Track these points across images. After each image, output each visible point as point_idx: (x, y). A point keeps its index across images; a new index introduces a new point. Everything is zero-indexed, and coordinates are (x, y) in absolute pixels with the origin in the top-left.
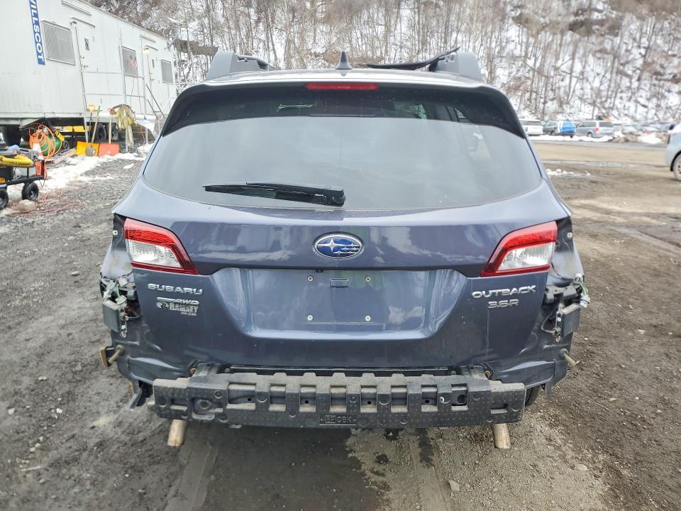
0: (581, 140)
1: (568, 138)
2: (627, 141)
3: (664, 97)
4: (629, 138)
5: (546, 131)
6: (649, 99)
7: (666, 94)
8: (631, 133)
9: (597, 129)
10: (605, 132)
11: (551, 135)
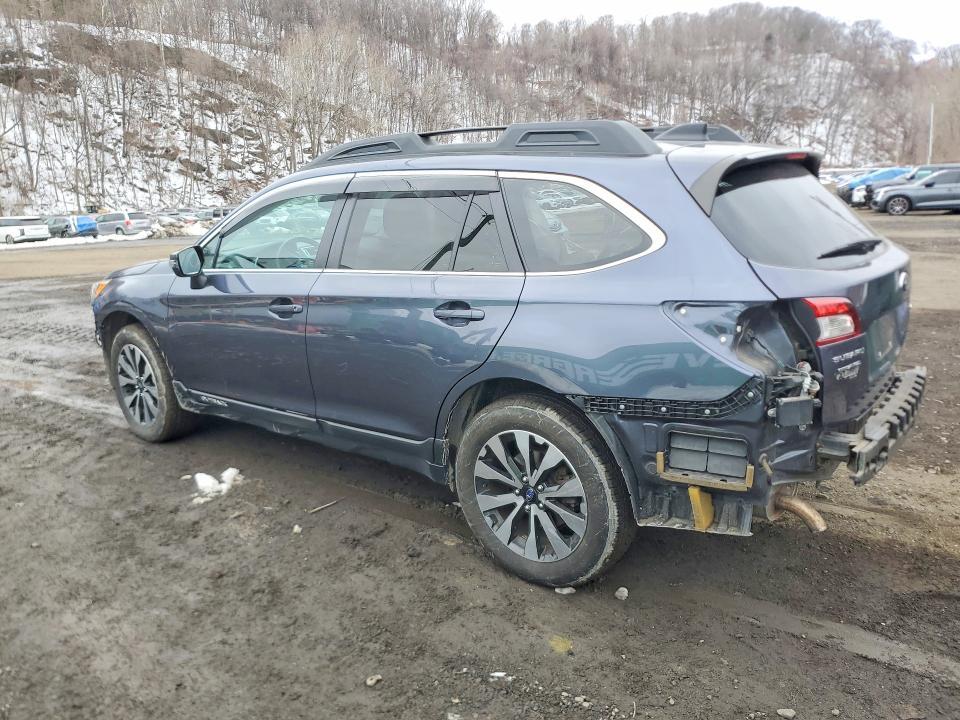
0: (110, 240)
1: (90, 239)
2: (170, 235)
3: (163, 178)
4: (171, 230)
5: (54, 233)
6: (146, 181)
7: (166, 174)
8: (172, 225)
9: (128, 223)
10: (140, 225)
11: (62, 236)
